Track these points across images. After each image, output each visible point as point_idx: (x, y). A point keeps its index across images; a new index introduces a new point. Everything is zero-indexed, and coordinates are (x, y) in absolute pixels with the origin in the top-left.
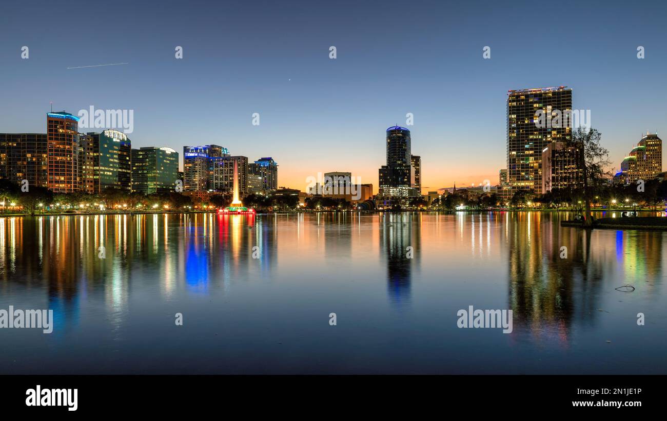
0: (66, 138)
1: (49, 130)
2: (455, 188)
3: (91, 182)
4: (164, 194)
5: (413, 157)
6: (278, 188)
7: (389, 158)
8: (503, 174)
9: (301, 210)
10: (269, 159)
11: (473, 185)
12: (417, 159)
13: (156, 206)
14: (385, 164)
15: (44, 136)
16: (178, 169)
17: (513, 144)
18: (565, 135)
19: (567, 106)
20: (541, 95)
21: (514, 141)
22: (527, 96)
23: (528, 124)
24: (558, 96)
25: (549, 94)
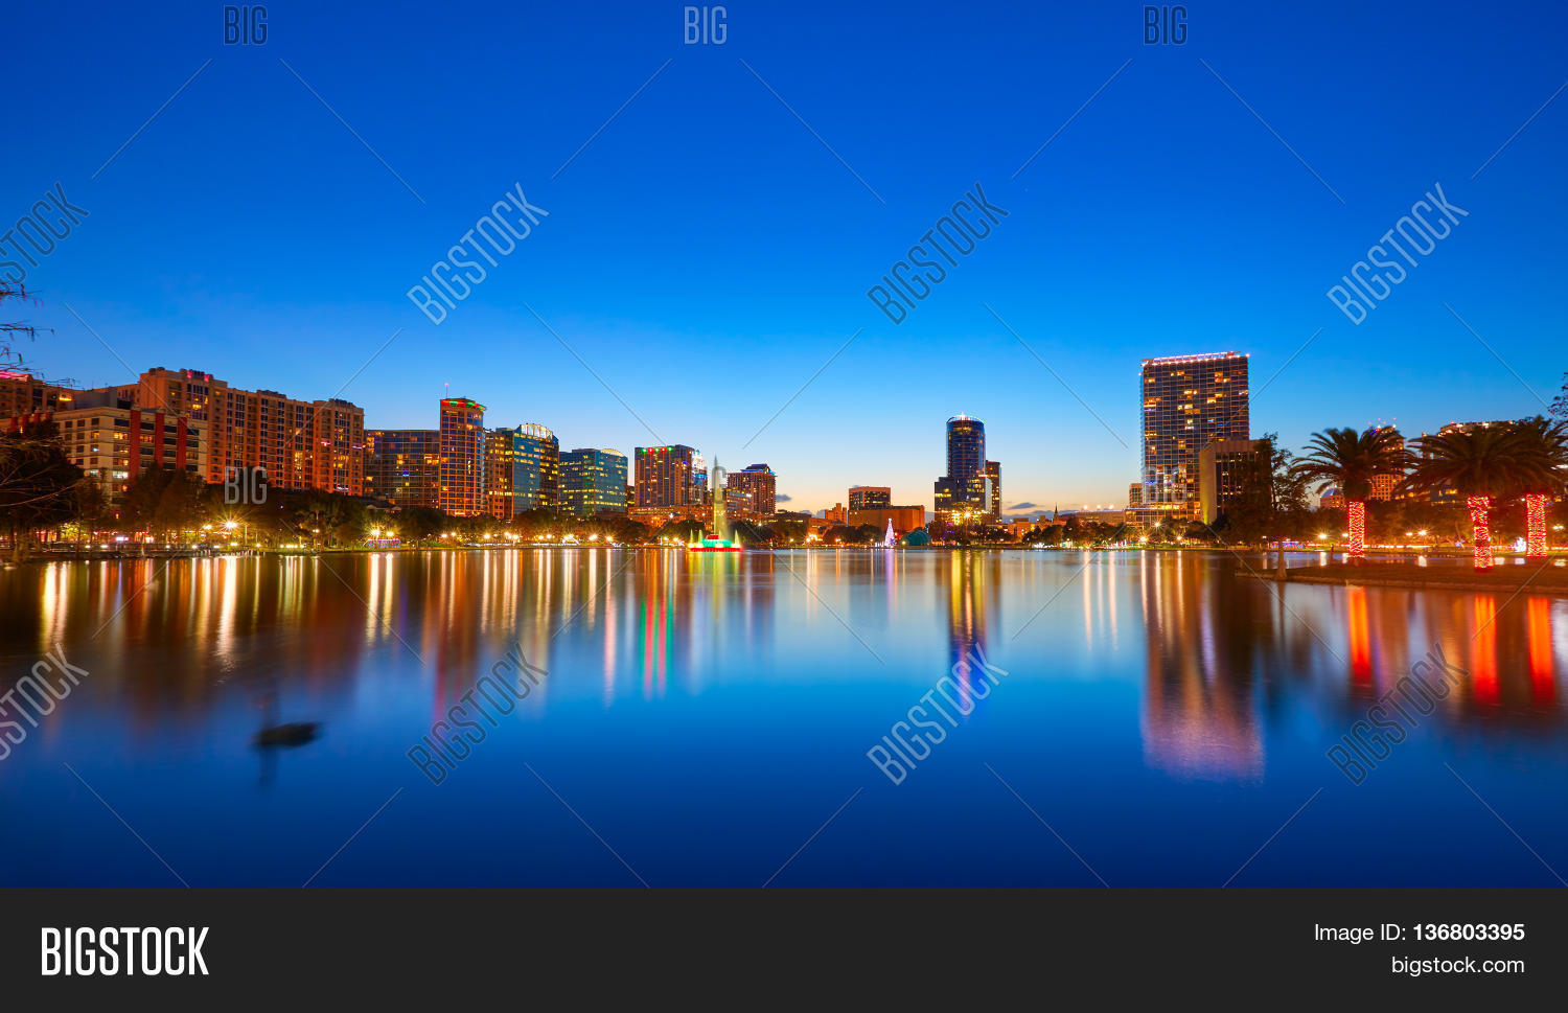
0: (466, 436)
1: (443, 425)
2: (1056, 512)
3: (501, 501)
4: (605, 520)
5: (989, 464)
6: (776, 512)
7: (951, 468)
8: (1135, 491)
9: (813, 545)
10: (764, 467)
11: (1086, 508)
12: (994, 468)
13: (593, 537)
14: (944, 474)
15: (435, 433)
16: (626, 481)
17: (1152, 443)
18: (1237, 428)
19: (1241, 383)
20: (1196, 365)
21: (1153, 438)
22: (1174, 368)
23: (1175, 411)
24: (1225, 366)
25: (1211, 364)
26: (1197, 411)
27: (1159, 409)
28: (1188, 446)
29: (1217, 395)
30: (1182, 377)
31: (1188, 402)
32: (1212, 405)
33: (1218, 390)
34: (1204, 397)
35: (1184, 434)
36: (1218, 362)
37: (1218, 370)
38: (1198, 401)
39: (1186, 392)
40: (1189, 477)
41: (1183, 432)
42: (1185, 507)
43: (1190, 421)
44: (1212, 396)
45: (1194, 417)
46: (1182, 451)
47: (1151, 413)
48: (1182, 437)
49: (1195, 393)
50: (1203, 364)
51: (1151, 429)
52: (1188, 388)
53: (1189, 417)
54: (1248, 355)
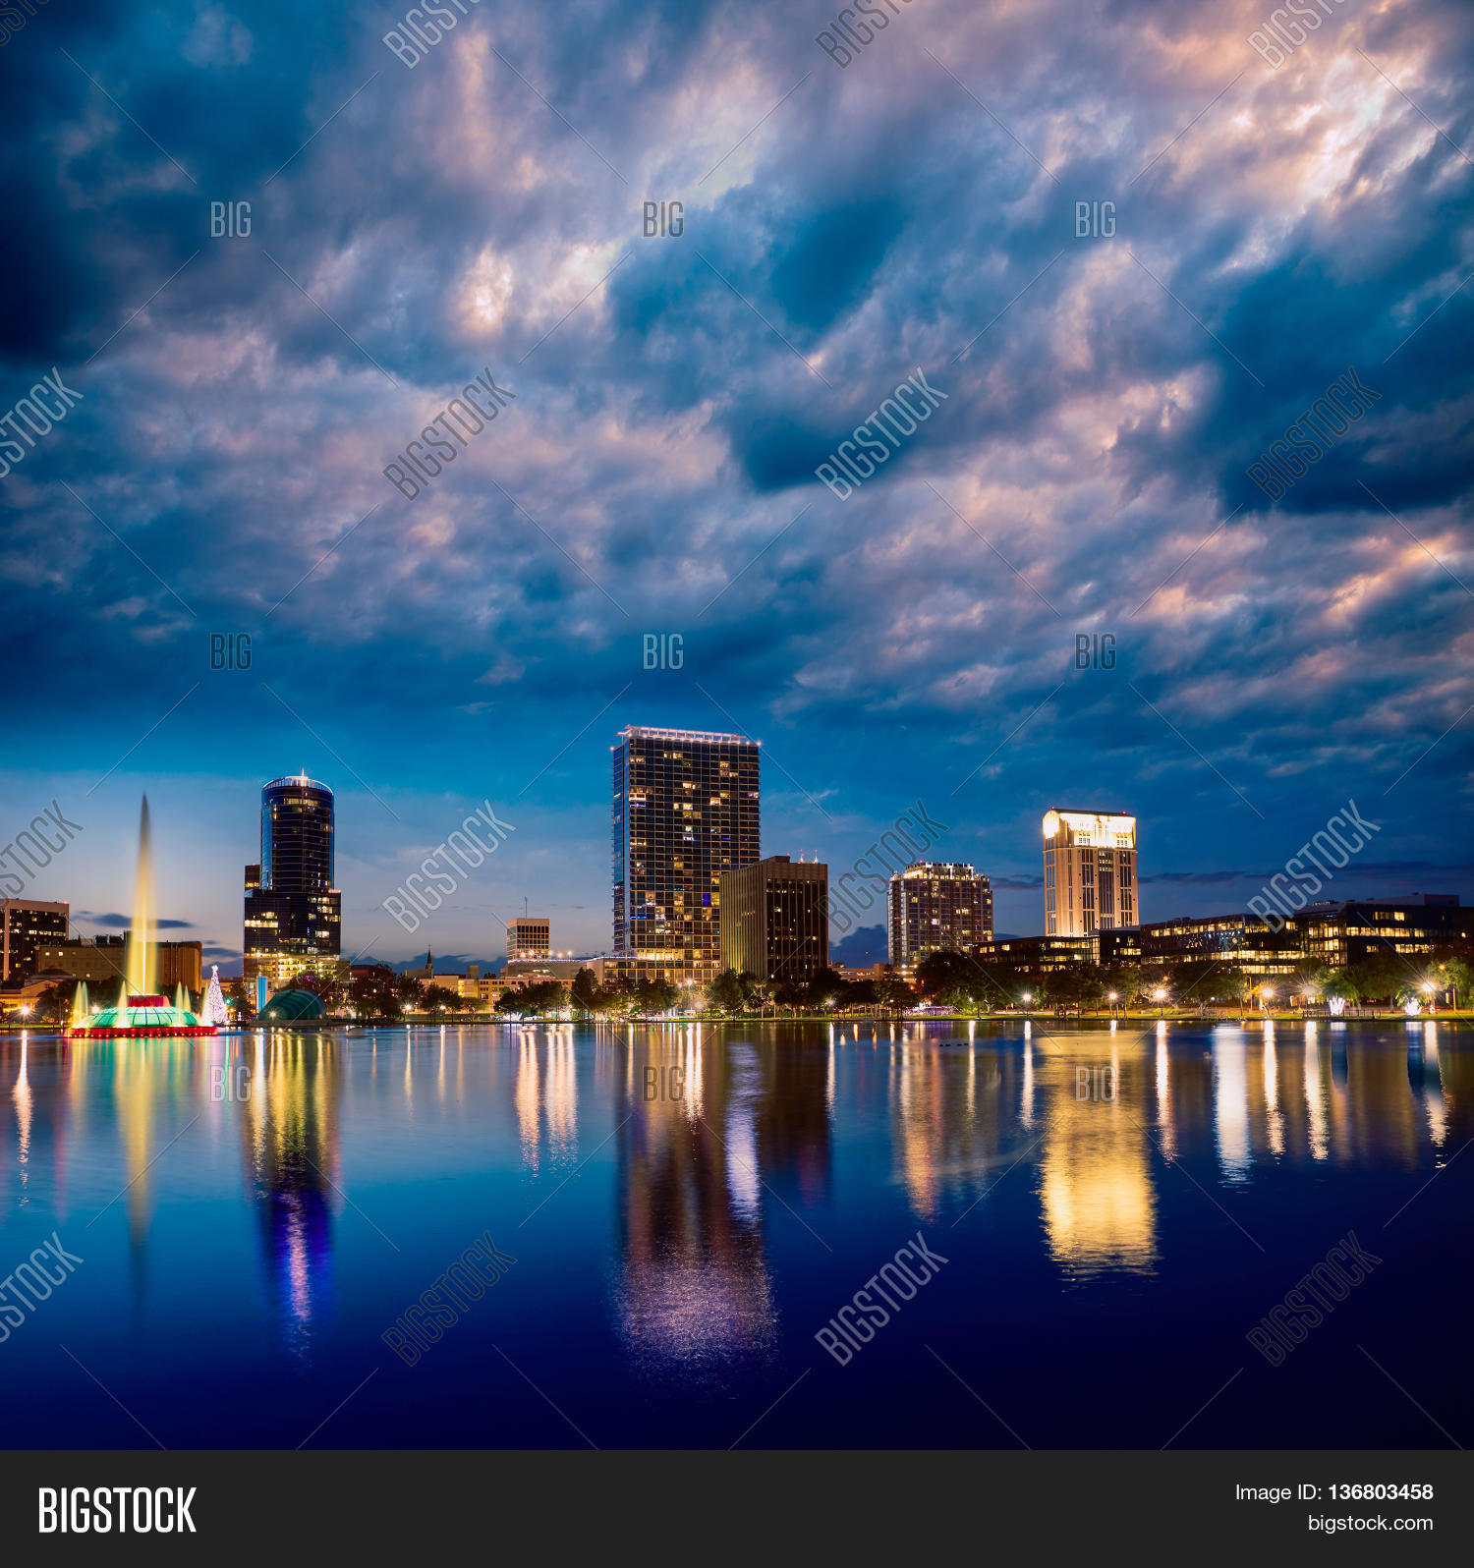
17: (640, 857)
18: (745, 846)
19: (751, 781)
20: (696, 746)
21: (640, 849)
22: (669, 746)
23: (670, 812)
24: (731, 753)
25: (715, 748)
26: (698, 815)
27: (649, 805)
28: (686, 866)
29: (723, 795)
30: (678, 762)
31: (688, 801)
32: (715, 808)
33: (725, 788)
34: (707, 795)
35: (684, 849)
36: (724, 748)
37: (724, 759)
38: (699, 799)
39: (686, 785)
40: (686, 912)
41: (679, 843)
42: (682, 957)
43: (689, 829)
44: (716, 795)
45: (694, 822)
46: (679, 873)
47: (640, 811)
48: (679, 851)
49: (694, 787)
50: (705, 747)
51: (640, 834)
52: (687, 779)
53: (688, 822)
54: (759, 744)
